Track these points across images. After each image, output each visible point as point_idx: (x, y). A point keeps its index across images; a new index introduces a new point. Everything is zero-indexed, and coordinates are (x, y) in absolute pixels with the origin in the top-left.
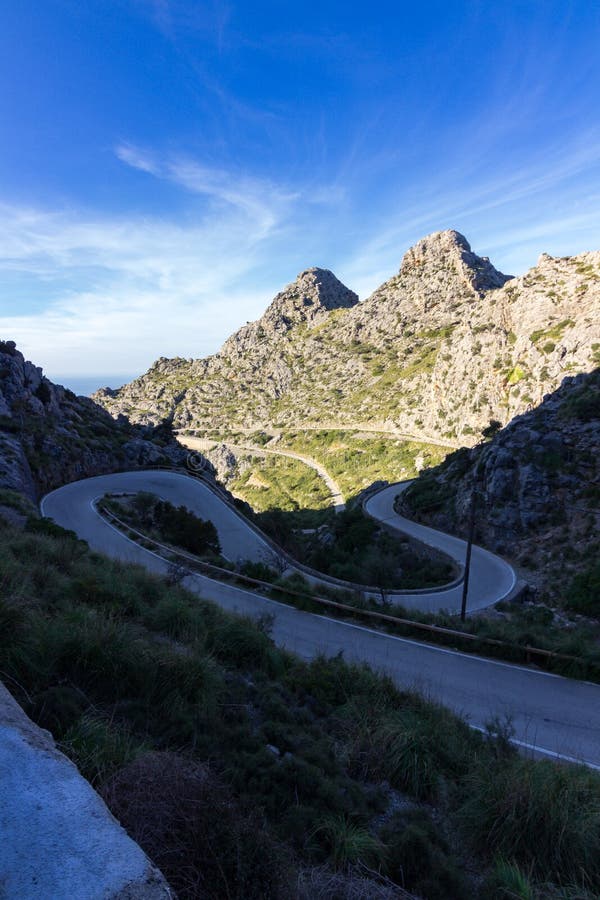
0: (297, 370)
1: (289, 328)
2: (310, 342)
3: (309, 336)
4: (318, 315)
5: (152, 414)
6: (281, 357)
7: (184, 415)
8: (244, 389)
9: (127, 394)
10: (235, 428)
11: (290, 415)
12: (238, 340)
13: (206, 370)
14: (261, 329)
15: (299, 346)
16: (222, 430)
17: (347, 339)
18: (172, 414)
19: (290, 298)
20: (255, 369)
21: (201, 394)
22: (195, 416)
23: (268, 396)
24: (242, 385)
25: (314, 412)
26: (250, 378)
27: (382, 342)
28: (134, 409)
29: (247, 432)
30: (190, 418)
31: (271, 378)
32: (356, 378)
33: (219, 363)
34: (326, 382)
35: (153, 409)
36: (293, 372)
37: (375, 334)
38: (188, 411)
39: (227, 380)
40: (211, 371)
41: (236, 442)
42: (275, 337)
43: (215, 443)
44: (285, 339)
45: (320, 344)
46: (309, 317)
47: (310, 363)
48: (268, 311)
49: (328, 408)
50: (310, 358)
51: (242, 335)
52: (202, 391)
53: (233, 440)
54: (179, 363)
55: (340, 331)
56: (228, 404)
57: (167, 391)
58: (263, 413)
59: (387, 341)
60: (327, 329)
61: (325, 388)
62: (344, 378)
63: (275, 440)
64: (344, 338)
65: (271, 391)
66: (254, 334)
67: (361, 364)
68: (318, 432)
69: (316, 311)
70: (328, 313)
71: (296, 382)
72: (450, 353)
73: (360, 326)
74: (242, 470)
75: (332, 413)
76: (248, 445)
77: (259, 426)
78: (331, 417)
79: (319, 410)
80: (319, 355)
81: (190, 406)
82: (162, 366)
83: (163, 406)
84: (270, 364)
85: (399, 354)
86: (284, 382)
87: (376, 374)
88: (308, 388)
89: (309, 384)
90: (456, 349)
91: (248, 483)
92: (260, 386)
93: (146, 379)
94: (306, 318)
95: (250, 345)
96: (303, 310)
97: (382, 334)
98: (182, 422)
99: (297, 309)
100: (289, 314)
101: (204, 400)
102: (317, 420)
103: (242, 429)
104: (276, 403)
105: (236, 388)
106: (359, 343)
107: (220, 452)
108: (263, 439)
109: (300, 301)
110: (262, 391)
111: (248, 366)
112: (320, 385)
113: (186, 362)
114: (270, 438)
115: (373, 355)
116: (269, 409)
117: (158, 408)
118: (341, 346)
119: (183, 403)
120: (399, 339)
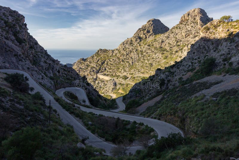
0: (140, 55)
1: (140, 41)
2: (146, 46)
3: (146, 44)
4: (151, 36)
5: (94, 68)
6: (136, 51)
7: (104, 69)
8: (123, 61)
9: (88, 60)
10: (118, 74)
11: (135, 71)
12: (124, 44)
13: (112, 54)
14: (131, 41)
15: (142, 47)
16: (114, 74)
17: (158, 46)
18: (100, 68)
19: (142, 30)
20: (127, 54)
21: (110, 62)
22: (107, 69)
23: (130, 64)
24: (122, 60)
25: (142, 71)
26: (125, 58)
27: (169, 48)
28: (90, 65)
29: (121, 75)
30: (105, 69)
31: (131, 58)
32: (158, 60)
33: (117, 52)
34: (148, 60)
35: (95, 66)
36: (139, 56)
37: (167, 45)
38: (105, 67)
39: (118, 58)
40: (114, 54)
41: (117, 78)
42: (135, 44)
43: (111, 78)
44: (138, 45)
45: (149, 47)
46: (148, 37)
47: (145, 54)
48: (135, 34)
49: (147, 69)
50: (145, 52)
51: (125, 42)
52: (110, 61)
53: (116, 78)
54: (105, 51)
55: (156, 43)
56: (118, 66)
57: (100, 60)
58: (127, 69)
59: (171, 47)
60: (152, 42)
61: (148, 63)
62: (154, 60)
63: (129, 78)
64: (157, 46)
65: (131, 63)
66: (129, 42)
67: (160, 55)
68: (142, 77)
69: (150, 35)
70: (154, 36)
71: (139, 60)
72: (182, 55)
73: (163, 42)
74: (118, 87)
75: (148, 71)
76: (121, 80)
77: (125, 74)
78: (147, 73)
79: (144, 70)
80: (148, 51)
81: (106, 66)
82: (100, 52)
83: (98, 65)
84: (132, 54)
85: (173, 52)
86: (135, 60)
87: (164, 59)
88: (142, 62)
89: (143, 61)
90: (183, 54)
91: (119, 91)
92: (128, 60)
93: (94, 56)
94: (147, 37)
95: (127, 46)
96: (146, 35)
97: (169, 45)
98: (103, 70)
99: (144, 34)
100: (141, 36)
101: (110, 64)
102: (143, 73)
103: (120, 74)
104: (131, 66)
105: (121, 61)
106: (162, 47)
107: (112, 81)
108: (125, 78)
109: (145, 32)
110: (128, 62)
111: (125, 54)
112: (146, 61)
113: (107, 50)
114: (128, 78)
115: (165, 52)
116: (129, 68)
117: (96, 66)
118: (156, 48)
119: (104, 64)
120: (175, 47)
